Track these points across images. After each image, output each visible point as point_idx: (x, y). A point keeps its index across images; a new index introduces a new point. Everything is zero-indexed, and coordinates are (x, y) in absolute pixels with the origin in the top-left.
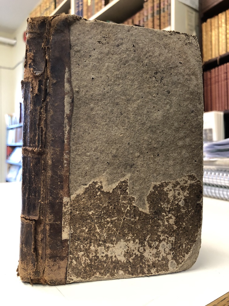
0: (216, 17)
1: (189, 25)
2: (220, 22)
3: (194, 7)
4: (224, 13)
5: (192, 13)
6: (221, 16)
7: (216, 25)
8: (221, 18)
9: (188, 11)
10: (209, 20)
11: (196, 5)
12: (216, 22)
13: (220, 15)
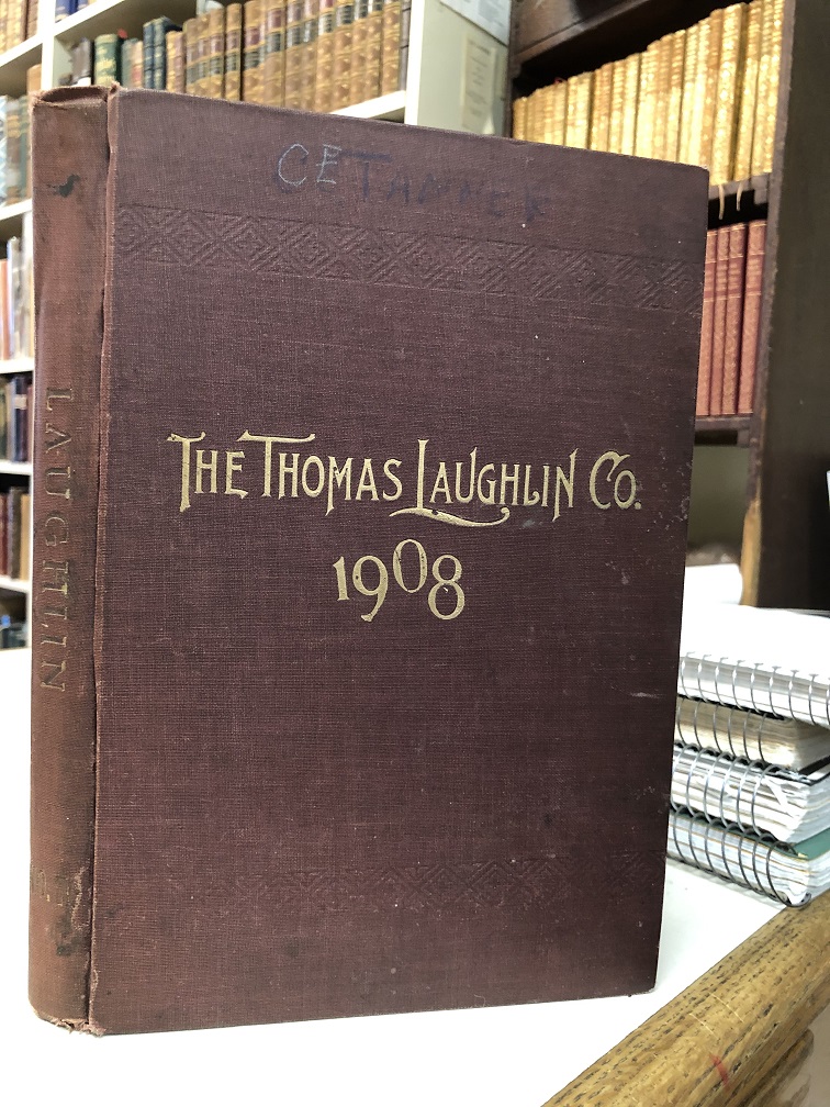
0: (562, 86)
1: (469, 93)
2: (571, 108)
3: (494, 29)
4: (586, 77)
5: (487, 52)
6: (576, 84)
7: (559, 117)
8: (576, 92)
9: (471, 43)
10: (538, 92)
11: (500, 24)
12: (560, 107)
13: (573, 80)
